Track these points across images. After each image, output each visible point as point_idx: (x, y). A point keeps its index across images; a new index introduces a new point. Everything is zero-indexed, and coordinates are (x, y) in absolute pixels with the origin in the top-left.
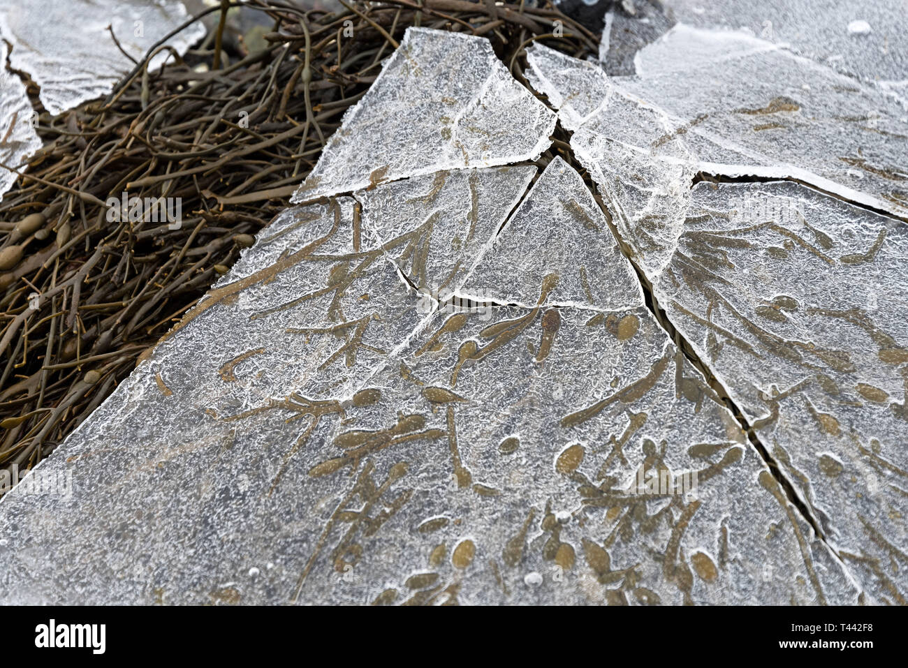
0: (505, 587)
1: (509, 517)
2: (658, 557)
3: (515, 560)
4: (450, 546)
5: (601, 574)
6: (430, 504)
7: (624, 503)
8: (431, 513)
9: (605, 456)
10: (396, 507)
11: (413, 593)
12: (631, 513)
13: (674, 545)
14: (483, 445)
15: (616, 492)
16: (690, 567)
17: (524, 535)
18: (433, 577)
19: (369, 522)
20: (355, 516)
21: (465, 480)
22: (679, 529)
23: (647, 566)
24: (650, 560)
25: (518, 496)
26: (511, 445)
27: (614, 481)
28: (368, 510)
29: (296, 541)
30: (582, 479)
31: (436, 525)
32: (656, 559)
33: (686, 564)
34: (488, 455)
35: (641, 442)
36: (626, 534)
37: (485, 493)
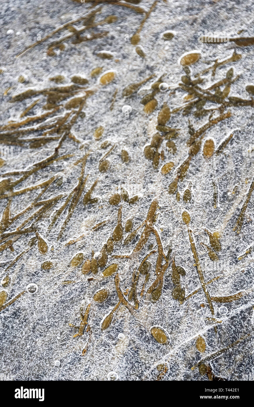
0: (112, 105)
1: (141, 73)
2: (191, 131)
3: (126, 95)
4: (105, 71)
5: (159, 124)
6: (111, 45)
7: (197, 95)
8: (108, 49)
9: (207, 67)
10: (95, 37)
11: (72, 84)
12: (196, 103)
13: (203, 131)
14: (157, 29)
15: (197, 88)
16: (203, 144)
17: (140, 85)
18: (85, 82)
19: (78, 37)
20: (74, 31)
21: (135, 41)
22: (212, 123)
23: (184, 133)
24: (188, 130)
25: (152, 64)
26: (169, 37)
27: (201, 82)
28: (82, 32)
29: (39, 28)
30: (188, 72)
31: (105, 57)
32: (190, 132)
33: (200, 143)
34: (156, 36)
35: (228, 69)
36: (187, 111)
37: (141, 54)
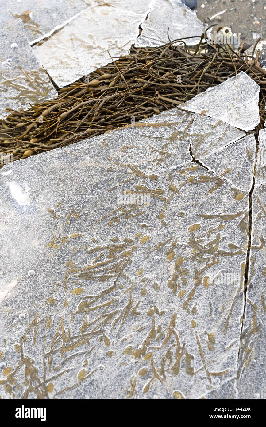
0: (148, 256)
1: (165, 236)
2: (196, 271)
3: (157, 249)
4: (143, 235)
5: (176, 267)
6: (147, 219)
7: (199, 249)
8: (145, 222)
9: (204, 232)
10: (137, 215)
11: (124, 243)
12: (198, 254)
13: (203, 271)
14: (174, 210)
15: (199, 245)
16: (203, 279)
17: (165, 243)
18: (131, 241)
19: (127, 215)
20: (125, 211)
21: (161, 217)
22: (208, 266)
23: (191, 272)
24: (194, 270)
25: (172, 231)
26: (181, 214)
27: (201, 241)
28: (130, 212)
29: (104, 209)
30: (193, 235)
31: (143, 226)
32: (195, 272)
33: (202, 278)
34: (174, 214)
35: (217, 234)
36: (193, 259)
37: (165, 225)
